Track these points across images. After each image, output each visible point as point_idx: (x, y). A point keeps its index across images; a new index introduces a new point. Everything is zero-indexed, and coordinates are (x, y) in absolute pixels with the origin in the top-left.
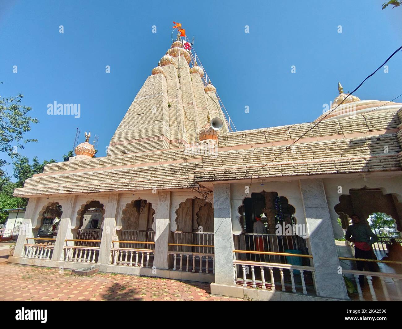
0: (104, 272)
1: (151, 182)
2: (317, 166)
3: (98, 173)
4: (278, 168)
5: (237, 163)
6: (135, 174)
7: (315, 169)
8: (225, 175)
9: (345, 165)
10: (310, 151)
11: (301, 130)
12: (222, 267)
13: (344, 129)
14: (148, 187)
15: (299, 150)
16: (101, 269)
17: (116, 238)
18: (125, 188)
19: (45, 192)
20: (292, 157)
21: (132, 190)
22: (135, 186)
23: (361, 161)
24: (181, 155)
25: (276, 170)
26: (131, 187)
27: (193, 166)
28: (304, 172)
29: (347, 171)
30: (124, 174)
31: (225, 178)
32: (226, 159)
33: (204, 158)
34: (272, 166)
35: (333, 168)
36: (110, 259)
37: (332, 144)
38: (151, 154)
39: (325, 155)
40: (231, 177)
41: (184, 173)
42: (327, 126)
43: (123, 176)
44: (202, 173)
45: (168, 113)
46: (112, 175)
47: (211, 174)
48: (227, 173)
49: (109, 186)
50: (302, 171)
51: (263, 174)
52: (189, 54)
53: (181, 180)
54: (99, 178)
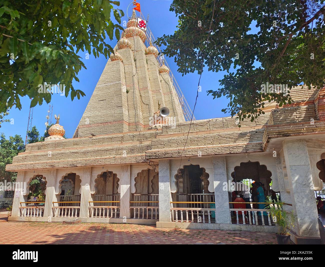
0: (85, 222)
1: (116, 158)
2: (219, 149)
3: (74, 152)
4: (197, 150)
5: (173, 146)
6: (103, 153)
7: (218, 151)
8: (165, 155)
9: (234, 149)
10: (218, 139)
11: (216, 123)
12: (163, 212)
13: (242, 123)
14: (114, 162)
15: (212, 138)
16: (83, 221)
17: (91, 200)
18: (96, 163)
19: (33, 167)
20: (207, 143)
21: (102, 165)
22: (104, 161)
23: (243, 146)
24: (137, 138)
25: (196, 151)
26: (101, 163)
27: (146, 147)
28: (212, 153)
29: (235, 152)
30: (95, 153)
31: (165, 157)
32: (166, 144)
33: (152, 142)
34: (194, 149)
35: (228, 150)
36: (89, 214)
37: (230, 135)
38: (115, 137)
39: (226, 141)
40: (169, 156)
41: (140, 152)
42: (232, 121)
43: (94, 154)
44: (150, 153)
45: (126, 99)
46: (85, 153)
47: (156, 154)
48: (166, 153)
49: (84, 162)
50: (211, 152)
51: (188, 154)
52: (144, 33)
53: (138, 157)
54: (75, 156)
